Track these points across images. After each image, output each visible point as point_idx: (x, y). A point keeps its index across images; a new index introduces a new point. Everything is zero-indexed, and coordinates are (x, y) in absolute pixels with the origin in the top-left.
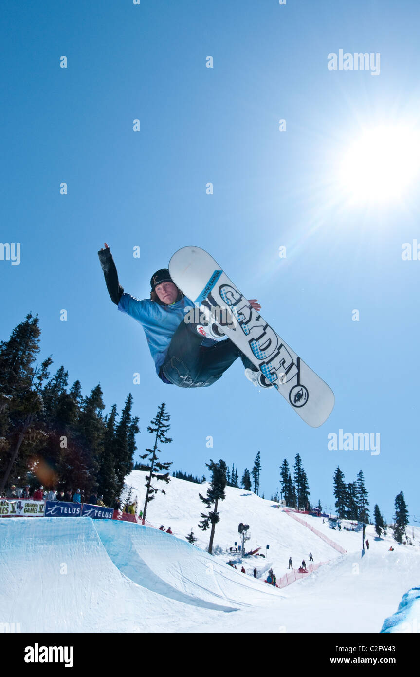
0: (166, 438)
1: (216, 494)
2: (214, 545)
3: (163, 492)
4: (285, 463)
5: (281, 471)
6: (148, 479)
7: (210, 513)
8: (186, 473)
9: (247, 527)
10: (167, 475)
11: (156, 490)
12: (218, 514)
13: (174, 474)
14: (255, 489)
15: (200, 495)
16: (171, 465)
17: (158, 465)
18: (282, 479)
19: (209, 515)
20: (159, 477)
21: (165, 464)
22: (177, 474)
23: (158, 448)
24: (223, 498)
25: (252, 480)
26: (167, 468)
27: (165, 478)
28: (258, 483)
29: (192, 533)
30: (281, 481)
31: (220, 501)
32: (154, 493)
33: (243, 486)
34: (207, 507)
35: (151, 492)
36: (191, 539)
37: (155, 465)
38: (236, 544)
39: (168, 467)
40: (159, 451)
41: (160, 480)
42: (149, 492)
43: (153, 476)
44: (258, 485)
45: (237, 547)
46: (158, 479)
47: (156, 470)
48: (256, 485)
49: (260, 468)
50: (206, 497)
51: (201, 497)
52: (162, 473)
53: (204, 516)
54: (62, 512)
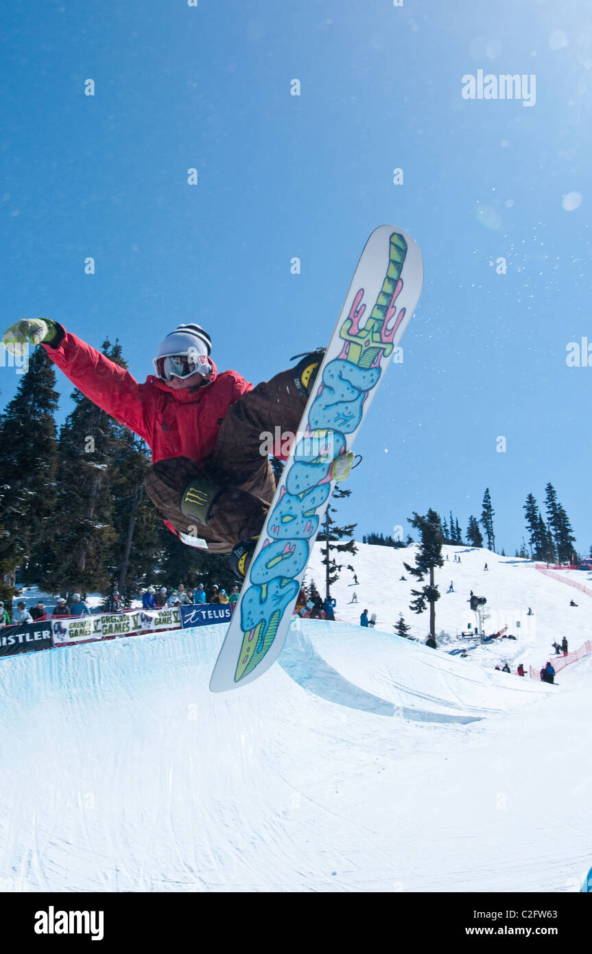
0: (340, 491)
1: (429, 559)
2: (437, 632)
3: (350, 567)
4: (531, 499)
5: (525, 512)
6: (325, 552)
7: (424, 588)
8: (382, 535)
9: (483, 601)
10: (352, 543)
11: (340, 567)
12: (436, 588)
13: (364, 538)
14: (489, 543)
15: (405, 564)
16: (354, 528)
17: (336, 531)
18: (529, 524)
19: (423, 591)
20: (340, 548)
21: (346, 528)
22: (369, 538)
23: (332, 508)
24: (441, 564)
25: (482, 531)
26: (349, 534)
27: (349, 547)
28: (492, 534)
29: (402, 620)
30: (527, 528)
31: (436, 569)
32: (337, 571)
33: (471, 542)
34: (419, 581)
35: (332, 570)
36: (402, 628)
37: (331, 532)
38: (469, 626)
39: (350, 531)
40: (333, 510)
41: (342, 552)
42: (329, 571)
43: (332, 547)
44: (494, 536)
45: (472, 630)
46: (339, 551)
47: (334, 539)
48: (489, 538)
49: (492, 513)
50: (415, 566)
51: (408, 567)
52: (343, 542)
53: (415, 593)
54: (204, 618)
